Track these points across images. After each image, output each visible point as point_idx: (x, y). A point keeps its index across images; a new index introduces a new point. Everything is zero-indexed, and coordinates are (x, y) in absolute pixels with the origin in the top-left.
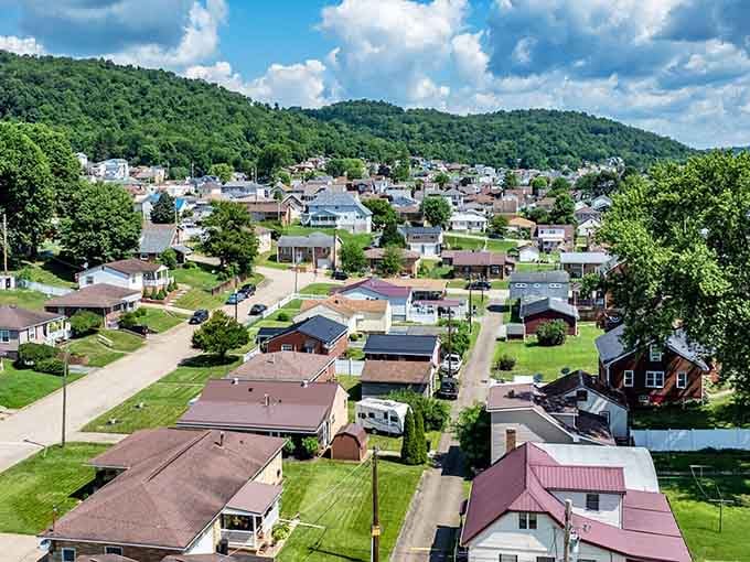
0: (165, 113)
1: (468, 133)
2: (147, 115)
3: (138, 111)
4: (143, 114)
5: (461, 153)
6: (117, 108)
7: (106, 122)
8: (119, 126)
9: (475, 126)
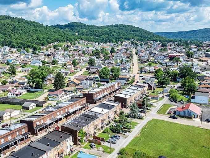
0: (19, 32)
1: (97, 33)
2: (15, 33)
3: (13, 32)
4: (14, 33)
5: (94, 39)
6: (8, 32)
7: (5, 35)
8: (8, 36)
9: (100, 31)
